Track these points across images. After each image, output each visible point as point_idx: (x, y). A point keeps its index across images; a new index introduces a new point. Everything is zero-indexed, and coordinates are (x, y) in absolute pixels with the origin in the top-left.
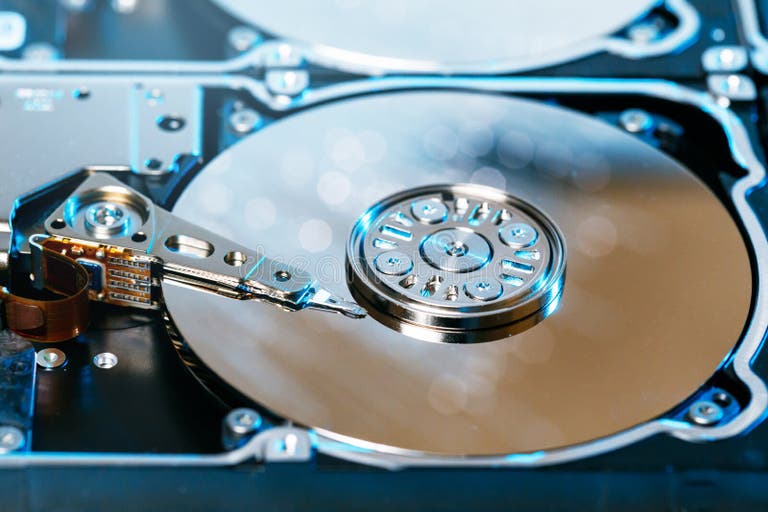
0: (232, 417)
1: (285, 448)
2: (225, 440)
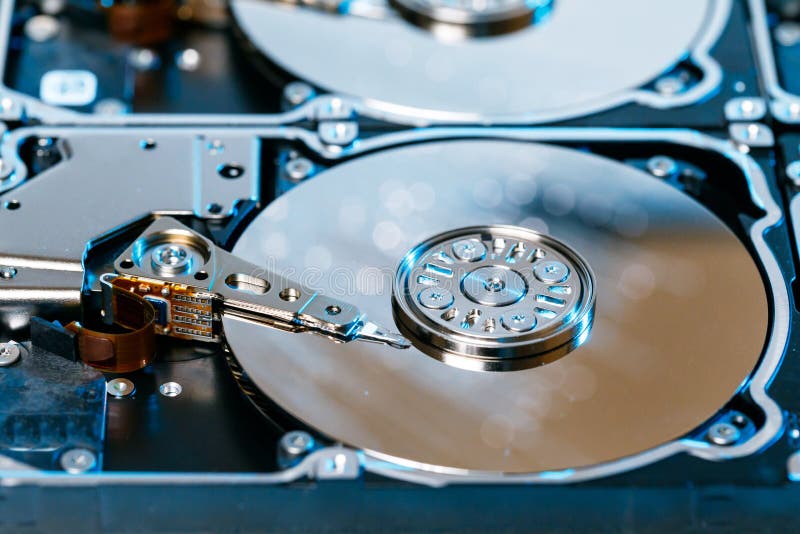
0: (286, 439)
1: (335, 467)
2: (280, 460)
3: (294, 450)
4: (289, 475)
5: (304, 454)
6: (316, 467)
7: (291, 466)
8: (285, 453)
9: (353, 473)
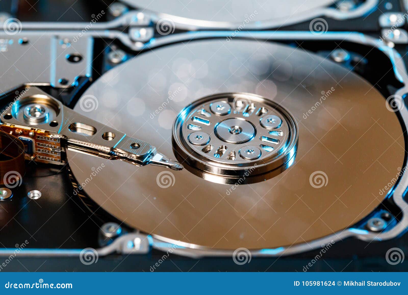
0: (104, 228)
1: (134, 246)
2: (100, 241)
3: (109, 235)
4: (105, 251)
5: (115, 237)
6: (122, 245)
7: (107, 245)
8: (103, 237)
9: (145, 250)
